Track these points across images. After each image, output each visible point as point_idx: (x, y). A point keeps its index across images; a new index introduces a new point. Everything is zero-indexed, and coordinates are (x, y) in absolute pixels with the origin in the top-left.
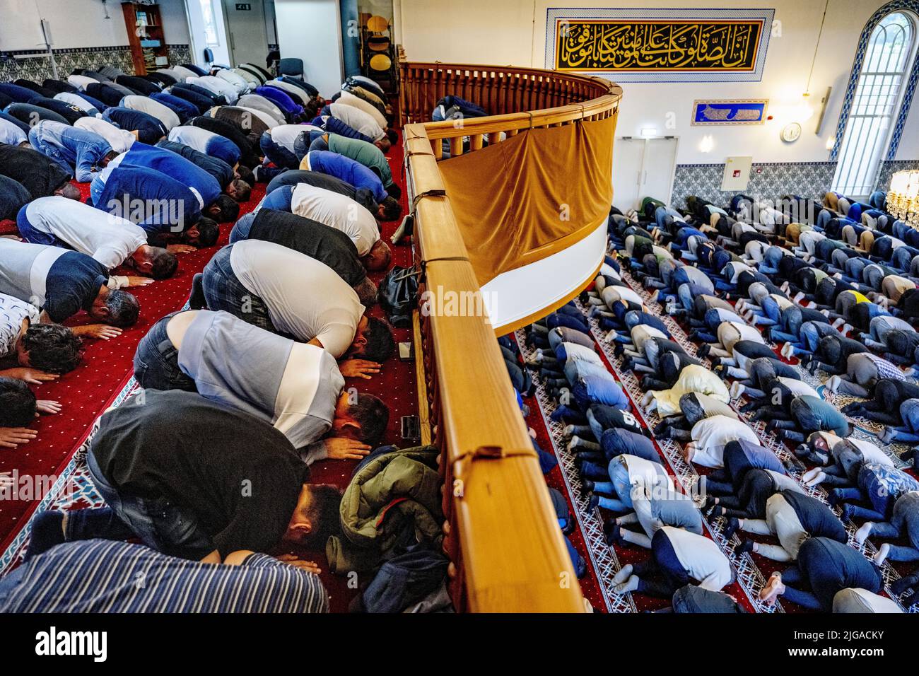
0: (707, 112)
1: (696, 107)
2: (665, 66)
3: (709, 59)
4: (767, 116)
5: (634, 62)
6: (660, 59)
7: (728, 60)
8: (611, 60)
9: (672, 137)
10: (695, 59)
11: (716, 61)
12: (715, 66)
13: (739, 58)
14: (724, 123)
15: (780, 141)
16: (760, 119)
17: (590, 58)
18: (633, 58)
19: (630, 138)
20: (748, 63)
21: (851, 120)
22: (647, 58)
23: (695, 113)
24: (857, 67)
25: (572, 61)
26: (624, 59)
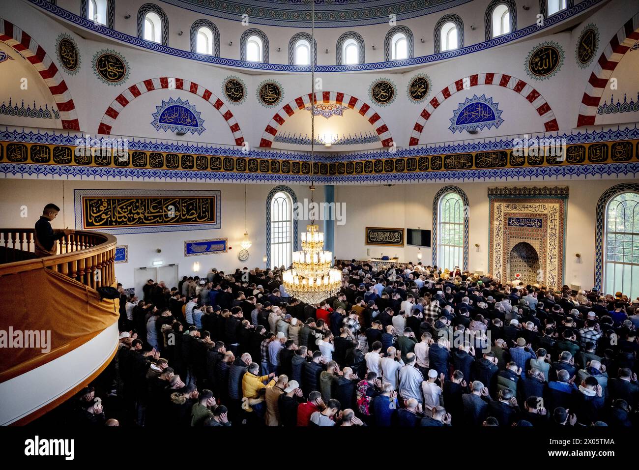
0: (193, 248)
1: (186, 245)
2: (161, 222)
3: (188, 217)
4: (228, 247)
5: (141, 221)
6: (158, 218)
7: (200, 218)
8: (124, 220)
9: (174, 265)
10: (180, 217)
11: (193, 218)
12: (193, 221)
13: (206, 216)
14: (205, 253)
15: (239, 261)
16: (225, 249)
17: (109, 219)
18: (140, 218)
19: (146, 268)
20: (212, 219)
21: (272, 246)
22: (150, 218)
23: (186, 249)
24: (268, 219)
25: (96, 221)
26: (134, 219)
